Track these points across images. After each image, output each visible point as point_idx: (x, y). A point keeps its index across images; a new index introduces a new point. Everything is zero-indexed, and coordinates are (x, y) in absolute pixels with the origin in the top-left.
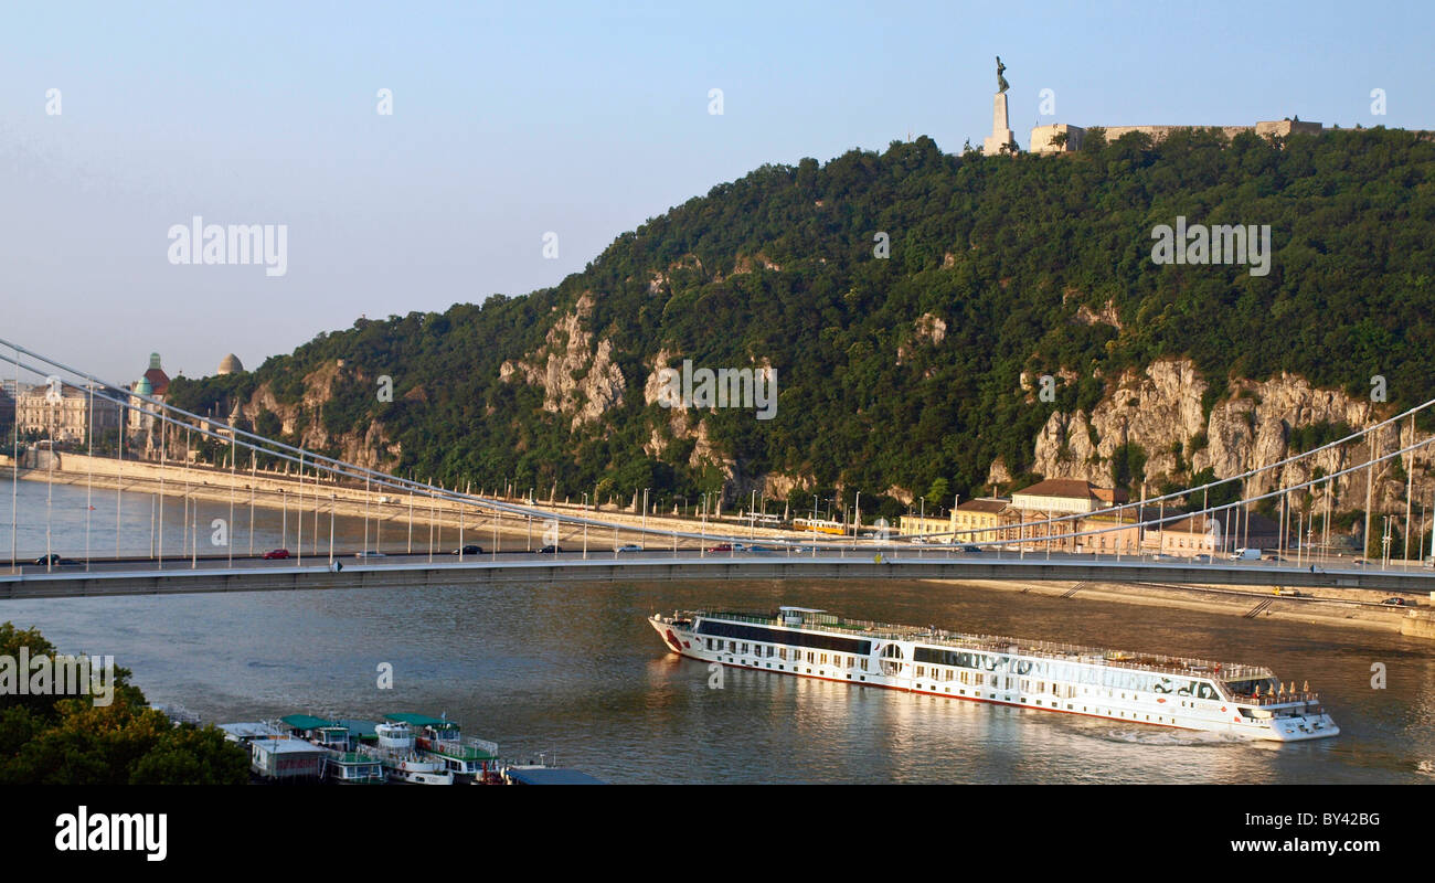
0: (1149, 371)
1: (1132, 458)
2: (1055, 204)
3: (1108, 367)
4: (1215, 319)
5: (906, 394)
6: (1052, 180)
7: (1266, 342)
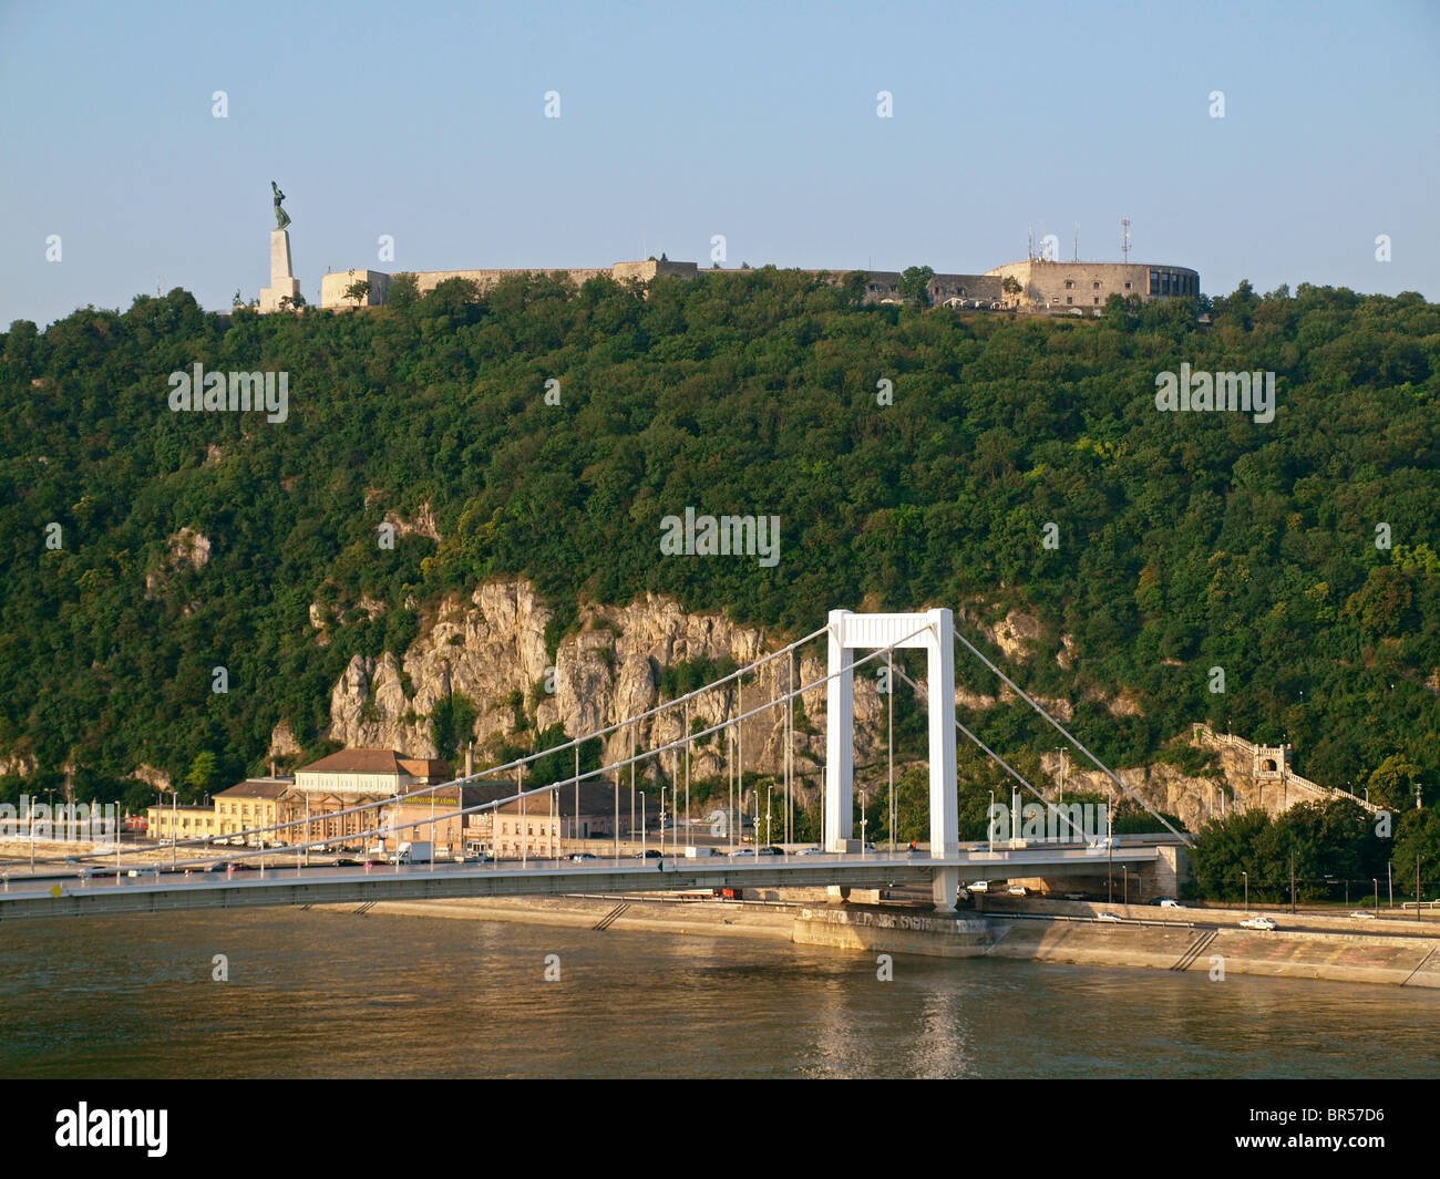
0: (476, 598)
1: (458, 715)
2: (353, 376)
3: (423, 594)
4: (558, 526)
5: (159, 638)
6: (348, 345)
7: (624, 556)
